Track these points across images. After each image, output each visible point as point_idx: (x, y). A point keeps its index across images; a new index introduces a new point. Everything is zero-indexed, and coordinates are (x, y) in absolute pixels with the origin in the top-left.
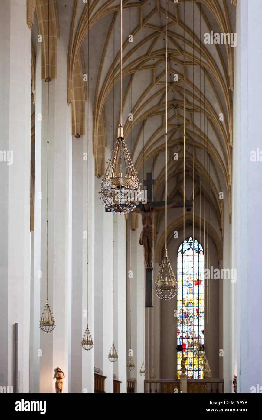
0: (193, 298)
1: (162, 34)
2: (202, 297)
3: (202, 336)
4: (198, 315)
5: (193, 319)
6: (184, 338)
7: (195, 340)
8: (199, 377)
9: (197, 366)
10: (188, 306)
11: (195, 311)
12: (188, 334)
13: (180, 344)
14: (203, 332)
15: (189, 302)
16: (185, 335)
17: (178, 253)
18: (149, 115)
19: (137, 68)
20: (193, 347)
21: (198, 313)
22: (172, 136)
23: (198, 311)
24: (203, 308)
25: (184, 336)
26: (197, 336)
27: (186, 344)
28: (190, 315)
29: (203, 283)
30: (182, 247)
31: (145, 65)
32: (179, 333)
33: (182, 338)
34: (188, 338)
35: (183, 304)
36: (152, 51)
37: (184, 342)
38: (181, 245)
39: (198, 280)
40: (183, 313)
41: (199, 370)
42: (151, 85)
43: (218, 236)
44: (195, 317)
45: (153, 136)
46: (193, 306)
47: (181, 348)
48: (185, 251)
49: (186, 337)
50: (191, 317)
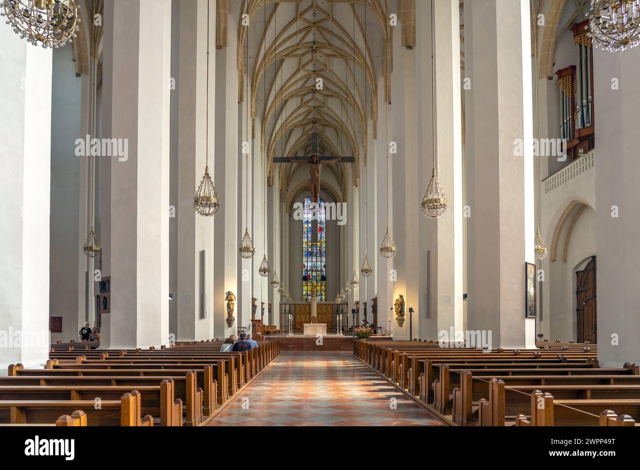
1: (314, 28)
2: (323, 240)
3: (324, 269)
4: (321, 253)
5: (317, 257)
7: (318, 272)
8: (321, 300)
10: (312, 247)
11: (318, 251)
12: (312, 268)
13: (306, 275)
14: (325, 266)
15: (313, 243)
16: (309, 268)
18: (291, 97)
19: (287, 55)
20: (316, 278)
22: (308, 115)
23: (320, 250)
24: (324, 248)
25: (309, 270)
26: (319, 270)
27: (311, 275)
28: (314, 254)
29: (324, 230)
31: (294, 54)
32: (305, 267)
33: (307, 270)
34: (313, 271)
35: (308, 245)
36: (304, 42)
37: (308, 274)
39: (321, 228)
40: (307, 252)
42: (298, 71)
43: (338, 194)
44: (318, 256)
45: (293, 113)
46: (316, 247)
47: (306, 278)
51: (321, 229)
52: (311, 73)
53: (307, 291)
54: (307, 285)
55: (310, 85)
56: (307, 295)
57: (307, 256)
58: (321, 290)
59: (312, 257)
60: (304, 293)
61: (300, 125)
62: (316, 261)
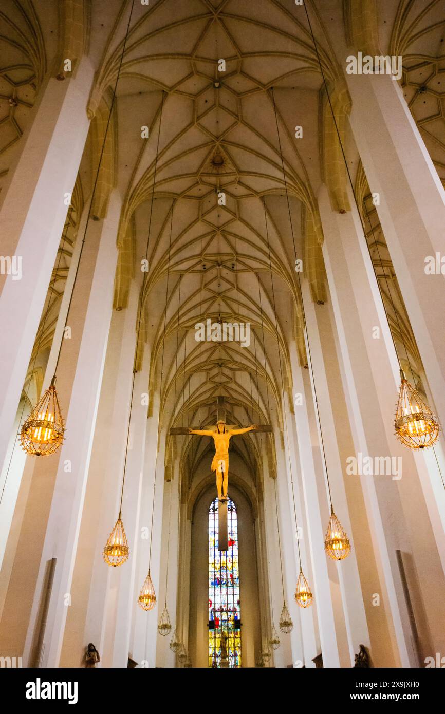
0: (226, 561)
1: (219, 299)
2: (236, 559)
3: (238, 608)
4: (233, 581)
5: (227, 586)
6: (216, 611)
7: (229, 613)
8: (236, 663)
9: (233, 649)
10: (221, 571)
11: (229, 577)
12: (221, 607)
13: (212, 619)
14: (239, 603)
15: (222, 565)
16: (217, 607)
17: (209, 511)
18: (195, 371)
20: (228, 623)
21: (232, 579)
22: (214, 392)
23: (232, 576)
24: (238, 572)
25: (217, 609)
26: (231, 609)
27: (220, 619)
28: (224, 582)
29: (236, 543)
30: (214, 504)
32: (211, 604)
33: (214, 611)
34: (222, 611)
35: (215, 568)
36: (208, 312)
37: (217, 616)
38: (213, 502)
39: (232, 540)
40: (215, 579)
41: (236, 655)
43: (252, 491)
44: (229, 585)
46: (227, 571)
48: (217, 509)
49: (218, 609)
50: (224, 584)
51: (232, 543)
52: (217, 344)
53: (215, 648)
54: (215, 638)
55: (216, 358)
56: (216, 656)
57: (214, 584)
58: (235, 647)
59: (221, 587)
60: (211, 652)
61: (205, 405)
62: (227, 593)
